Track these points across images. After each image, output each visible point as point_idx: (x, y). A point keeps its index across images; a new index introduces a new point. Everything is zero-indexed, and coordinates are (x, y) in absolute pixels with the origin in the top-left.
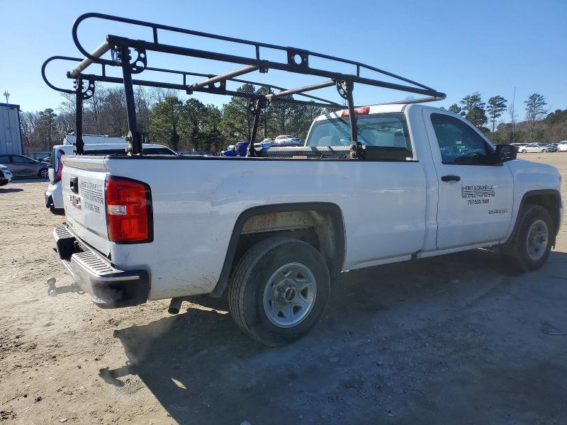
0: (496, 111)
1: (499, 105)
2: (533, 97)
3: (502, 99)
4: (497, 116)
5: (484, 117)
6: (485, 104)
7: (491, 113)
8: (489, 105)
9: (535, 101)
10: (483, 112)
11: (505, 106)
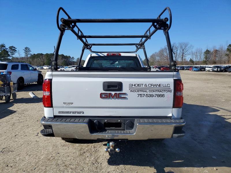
0: (12, 52)
1: (13, 50)
2: (26, 48)
3: (15, 47)
4: (13, 54)
5: (8, 54)
6: (7, 49)
7: (10, 53)
8: (9, 49)
9: (27, 50)
10: (7, 52)
11: (16, 51)
